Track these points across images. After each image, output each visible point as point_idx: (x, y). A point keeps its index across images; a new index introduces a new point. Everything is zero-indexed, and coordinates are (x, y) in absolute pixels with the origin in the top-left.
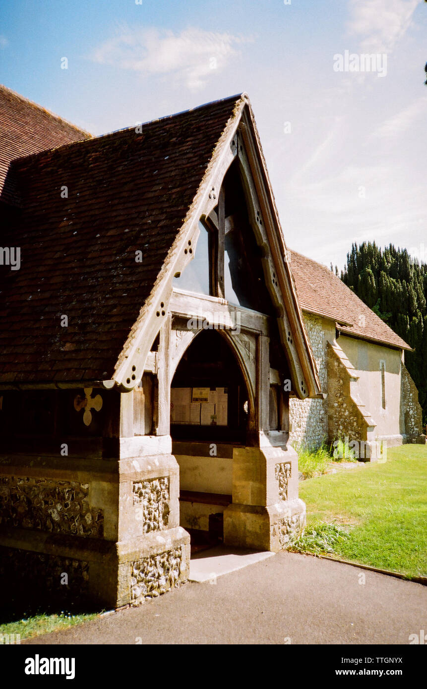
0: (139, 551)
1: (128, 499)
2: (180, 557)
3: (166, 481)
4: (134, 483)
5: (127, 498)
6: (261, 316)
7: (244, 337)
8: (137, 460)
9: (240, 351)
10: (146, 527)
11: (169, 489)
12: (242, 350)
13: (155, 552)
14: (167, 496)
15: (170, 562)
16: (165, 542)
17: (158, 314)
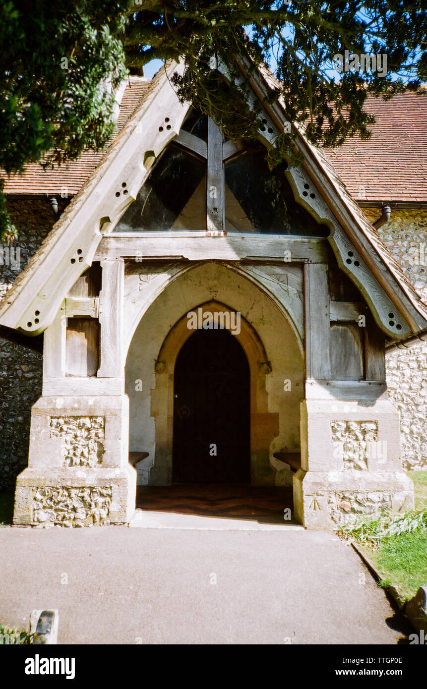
0: (45, 480)
1: (43, 431)
2: (110, 496)
3: (100, 420)
4: (52, 418)
5: (41, 431)
6: (306, 240)
7: (277, 270)
8: (64, 399)
9: (266, 286)
10: (68, 461)
11: (104, 428)
12: (270, 286)
13: (69, 484)
14: (101, 435)
15: (92, 498)
16: (85, 478)
17: (73, 261)
